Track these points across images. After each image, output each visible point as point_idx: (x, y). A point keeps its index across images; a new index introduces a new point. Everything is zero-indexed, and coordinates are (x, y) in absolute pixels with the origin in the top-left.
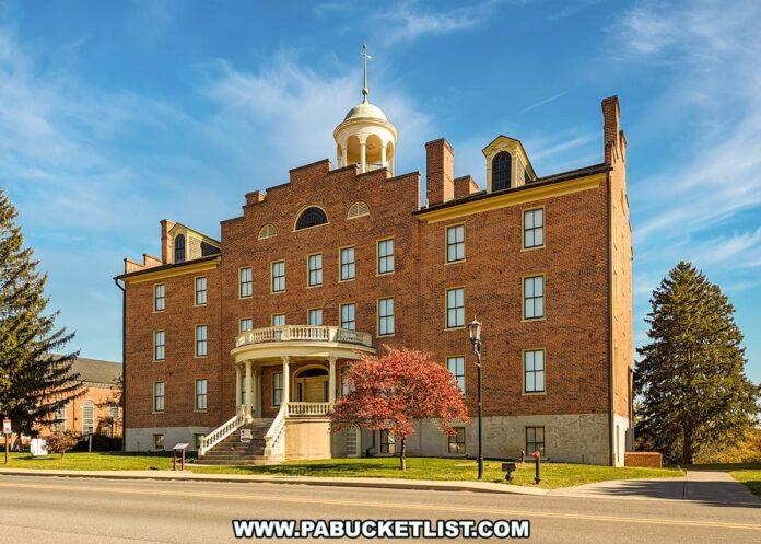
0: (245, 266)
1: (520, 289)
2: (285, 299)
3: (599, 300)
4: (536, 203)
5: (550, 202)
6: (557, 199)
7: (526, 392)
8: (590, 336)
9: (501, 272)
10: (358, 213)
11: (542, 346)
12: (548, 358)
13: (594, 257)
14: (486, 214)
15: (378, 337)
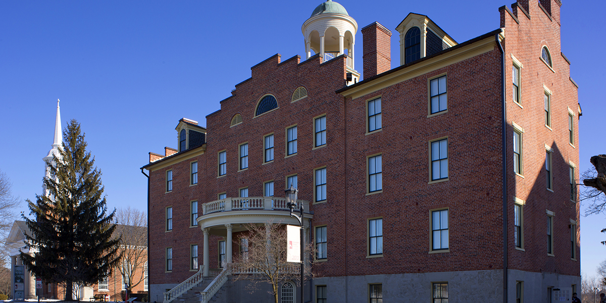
0: (221, 149)
1: (427, 153)
2: (248, 175)
3: (494, 159)
4: (439, 71)
5: (451, 69)
6: (457, 65)
7: (433, 250)
8: (488, 194)
9: (411, 138)
10: (299, 96)
11: (446, 205)
12: (451, 217)
13: (490, 118)
14: (398, 86)
15: (314, 203)
